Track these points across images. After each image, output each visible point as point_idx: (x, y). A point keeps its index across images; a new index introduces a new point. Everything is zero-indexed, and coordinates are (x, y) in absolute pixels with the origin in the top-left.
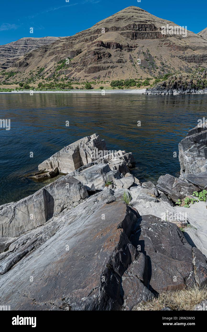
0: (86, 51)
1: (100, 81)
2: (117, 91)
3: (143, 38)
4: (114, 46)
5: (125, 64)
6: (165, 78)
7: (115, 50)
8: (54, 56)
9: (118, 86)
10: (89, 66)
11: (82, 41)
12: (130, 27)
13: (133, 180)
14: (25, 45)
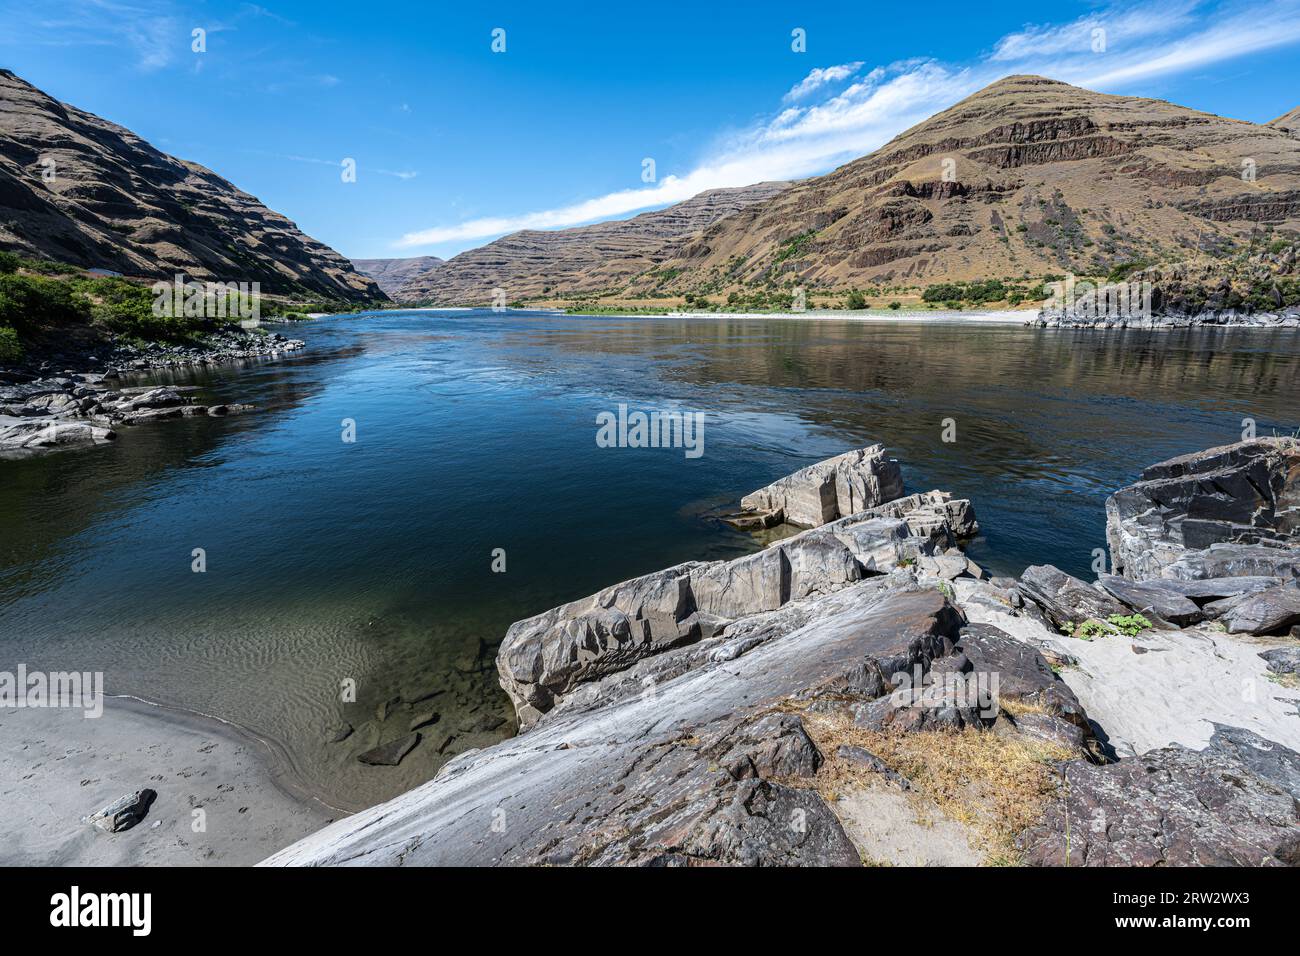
0: (858, 211)
1: (892, 287)
2: (941, 316)
3: (1042, 161)
4: (942, 191)
5: (975, 238)
6: (1116, 275)
7: (948, 201)
8: (773, 228)
9: (944, 299)
10: (863, 249)
11: (852, 186)
12: (1001, 134)
13: (964, 564)
14: (708, 207)
